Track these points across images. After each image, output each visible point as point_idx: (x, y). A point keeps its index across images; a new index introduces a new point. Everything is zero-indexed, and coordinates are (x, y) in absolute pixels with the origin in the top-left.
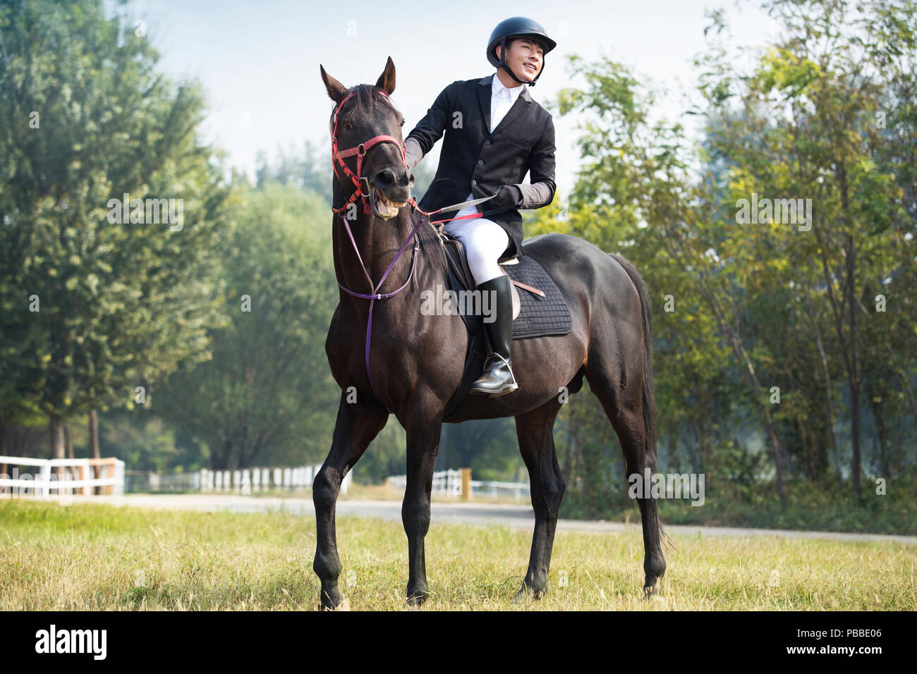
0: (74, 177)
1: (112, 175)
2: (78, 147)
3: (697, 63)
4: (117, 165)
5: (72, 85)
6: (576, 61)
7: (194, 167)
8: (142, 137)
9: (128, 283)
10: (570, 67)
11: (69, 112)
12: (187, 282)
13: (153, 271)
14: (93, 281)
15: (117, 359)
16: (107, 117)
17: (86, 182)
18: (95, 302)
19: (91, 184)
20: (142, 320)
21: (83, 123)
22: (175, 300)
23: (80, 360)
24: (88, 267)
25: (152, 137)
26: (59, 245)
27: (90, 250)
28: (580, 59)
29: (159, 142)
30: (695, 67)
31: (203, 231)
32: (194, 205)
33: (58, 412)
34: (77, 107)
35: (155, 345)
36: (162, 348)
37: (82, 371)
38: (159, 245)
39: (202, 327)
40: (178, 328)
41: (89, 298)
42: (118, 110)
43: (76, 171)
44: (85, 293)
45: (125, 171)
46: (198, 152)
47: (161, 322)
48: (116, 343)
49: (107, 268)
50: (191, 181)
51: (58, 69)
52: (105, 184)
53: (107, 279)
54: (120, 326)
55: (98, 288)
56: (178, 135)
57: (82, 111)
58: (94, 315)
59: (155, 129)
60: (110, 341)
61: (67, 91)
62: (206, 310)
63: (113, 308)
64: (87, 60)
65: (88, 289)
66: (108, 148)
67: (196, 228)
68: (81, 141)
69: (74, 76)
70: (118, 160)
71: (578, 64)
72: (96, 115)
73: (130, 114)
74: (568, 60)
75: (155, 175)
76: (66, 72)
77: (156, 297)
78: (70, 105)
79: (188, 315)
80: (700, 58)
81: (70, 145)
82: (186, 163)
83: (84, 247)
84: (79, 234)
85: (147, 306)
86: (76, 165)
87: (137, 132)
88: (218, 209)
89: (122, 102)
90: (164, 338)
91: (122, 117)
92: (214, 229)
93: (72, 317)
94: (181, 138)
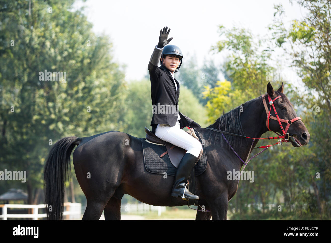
3: (270, 29)
4: (71, 75)
5: (51, 41)
6: (222, 28)
7: (105, 74)
8: (82, 61)
9: (76, 125)
10: (220, 31)
11: (49, 52)
12: (106, 123)
13: (89, 120)
14: (60, 125)
16: (66, 54)
18: (63, 134)
21: (56, 57)
24: (59, 119)
25: (87, 61)
26: (46, 109)
27: (59, 112)
28: (224, 27)
29: (90, 63)
30: (269, 30)
32: (105, 90)
34: (52, 50)
41: (60, 132)
42: (70, 50)
44: (58, 131)
49: (67, 119)
50: (103, 80)
51: (45, 34)
53: (67, 124)
55: (63, 128)
56: (97, 60)
57: (55, 52)
59: (88, 57)
61: (48, 44)
64: (58, 29)
65: (59, 129)
66: (67, 67)
67: (106, 100)
68: (55, 64)
69: (51, 37)
70: (72, 72)
71: (223, 30)
72: (61, 53)
73: (76, 52)
74: (219, 28)
75: (88, 78)
76: (47, 35)
78: (50, 49)
80: (271, 26)
81: (50, 66)
82: (101, 72)
83: (57, 110)
84: (54, 105)
87: (79, 59)
88: (117, 91)
89: (72, 47)
91: (73, 54)
92: (115, 100)
94: (99, 61)
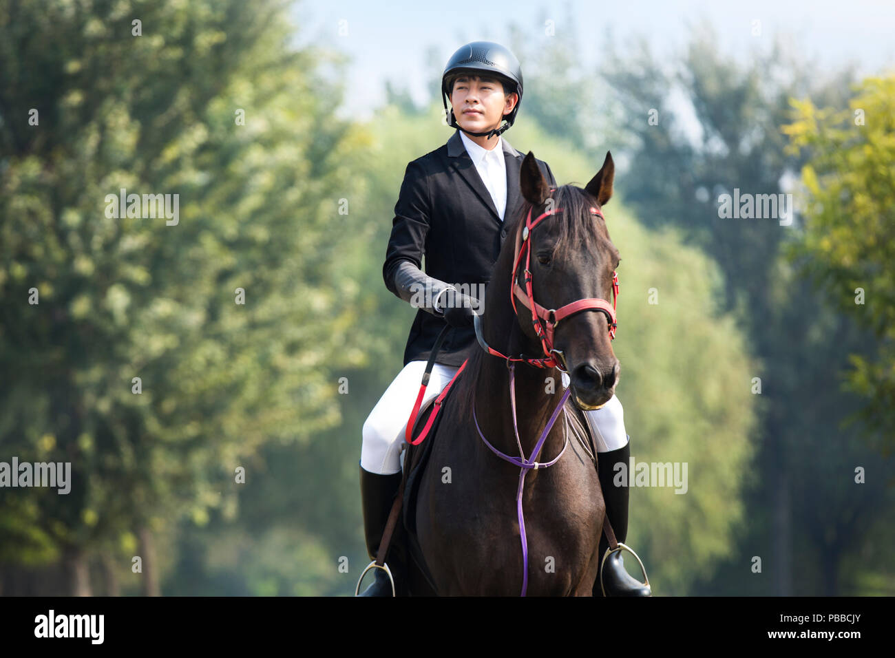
0: (70, 119)
1: (139, 112)
2: (73, 66)
4: (146, 94)
7: (281, 88)
8: (187, 41)
9: (180, 300)
12: (288, 290)
13: (224, 276)
14: (118, 299)
15: (171, 436)
17: (94, 126)
18: (123, 337)
19: (103, 129)
20: (210, 363)
21: (80, 23)
22: (267, 324)
23: (105, 441)
24: (107, 275)
25: (205, 40)
26: (52, 241)
27: (109, 246)
31: (307, 200)
32: (289, 154)
33: (74, 537)
35: (237, 406)
36: (251, 411)
37: (110, 461)
38: (230, 228)
39: (317, 368)
40: (275, 373)
41: (112, 331)
43: (73, 109)
44: (104, 323)
45: (163, 102)
46: (288, 61)
47: (245, 364)
48: (169, 405)
49: (141, 276)
50: (280, 114)
52: (128, 129)
53: (142, 296)
54: (173, 377)
55: (130, 311)
58: (124, 361)
59: (210, 24)
60: (156, 404)
62: (323, 338)
63: (157, 344)
65: (109, 315)
66: (128, 64)
67: (293, 195)
68: (79, 55)
70: (147, 84)
72: (101, 7)
75: (216, 107)
77: (232, 322)
79: (293, 348)
81: (59, 65)
82: (268, 82)
83: (97, 241)
84: (87, 218)
85: (219, 337)
86: (75, 98)
87: (177, 32)
88: (333, 158)
90: (251, 392)
92: (327, 193)
93: (85, 366)
